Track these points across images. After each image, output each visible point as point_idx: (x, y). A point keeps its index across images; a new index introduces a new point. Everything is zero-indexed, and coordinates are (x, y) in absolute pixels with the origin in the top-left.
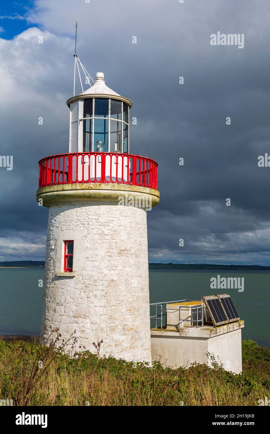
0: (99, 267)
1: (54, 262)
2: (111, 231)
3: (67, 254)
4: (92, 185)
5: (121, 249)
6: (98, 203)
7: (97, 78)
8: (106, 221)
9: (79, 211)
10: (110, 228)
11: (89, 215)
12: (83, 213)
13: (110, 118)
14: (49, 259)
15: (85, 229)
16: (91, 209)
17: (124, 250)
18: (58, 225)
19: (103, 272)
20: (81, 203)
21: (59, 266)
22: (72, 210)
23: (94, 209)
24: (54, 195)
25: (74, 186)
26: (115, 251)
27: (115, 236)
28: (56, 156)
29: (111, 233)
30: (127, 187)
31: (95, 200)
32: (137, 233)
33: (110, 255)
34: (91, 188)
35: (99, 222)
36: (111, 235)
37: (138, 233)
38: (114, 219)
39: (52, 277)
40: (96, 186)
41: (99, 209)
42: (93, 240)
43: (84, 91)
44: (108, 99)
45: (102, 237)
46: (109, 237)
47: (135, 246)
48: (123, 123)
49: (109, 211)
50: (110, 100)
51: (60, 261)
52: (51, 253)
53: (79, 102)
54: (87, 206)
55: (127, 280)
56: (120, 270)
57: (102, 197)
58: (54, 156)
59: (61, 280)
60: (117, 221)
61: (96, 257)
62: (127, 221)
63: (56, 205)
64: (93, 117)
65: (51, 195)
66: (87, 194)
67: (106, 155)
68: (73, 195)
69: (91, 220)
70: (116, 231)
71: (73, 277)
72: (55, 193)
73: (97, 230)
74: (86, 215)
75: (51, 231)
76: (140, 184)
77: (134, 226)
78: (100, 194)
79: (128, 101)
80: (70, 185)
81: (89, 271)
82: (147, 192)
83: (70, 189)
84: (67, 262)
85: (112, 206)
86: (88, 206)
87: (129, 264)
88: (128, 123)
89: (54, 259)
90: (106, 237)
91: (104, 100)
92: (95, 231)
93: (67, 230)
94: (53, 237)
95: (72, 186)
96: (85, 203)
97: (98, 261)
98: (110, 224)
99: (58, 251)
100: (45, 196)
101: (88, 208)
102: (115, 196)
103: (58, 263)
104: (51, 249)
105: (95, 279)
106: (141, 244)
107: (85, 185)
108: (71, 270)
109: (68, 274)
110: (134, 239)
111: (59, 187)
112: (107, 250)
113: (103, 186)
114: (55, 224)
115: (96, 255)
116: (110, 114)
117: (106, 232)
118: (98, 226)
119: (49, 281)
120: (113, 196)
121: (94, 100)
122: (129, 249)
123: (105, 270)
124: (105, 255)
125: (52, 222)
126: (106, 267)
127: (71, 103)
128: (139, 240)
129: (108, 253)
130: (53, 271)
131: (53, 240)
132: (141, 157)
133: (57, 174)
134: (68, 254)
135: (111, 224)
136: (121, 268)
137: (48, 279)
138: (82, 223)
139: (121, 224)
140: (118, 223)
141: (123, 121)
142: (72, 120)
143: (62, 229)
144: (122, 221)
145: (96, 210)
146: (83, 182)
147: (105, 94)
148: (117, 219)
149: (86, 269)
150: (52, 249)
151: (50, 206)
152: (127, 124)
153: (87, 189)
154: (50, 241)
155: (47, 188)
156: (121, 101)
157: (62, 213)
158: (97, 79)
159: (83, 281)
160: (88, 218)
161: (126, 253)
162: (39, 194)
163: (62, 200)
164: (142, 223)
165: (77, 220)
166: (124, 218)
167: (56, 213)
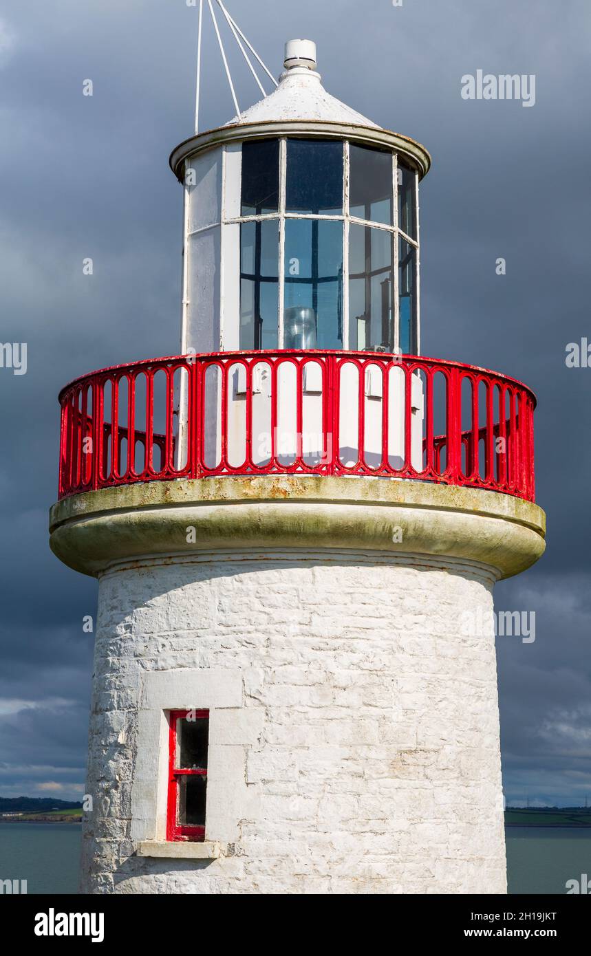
0: (314, 822)
1: (126, 800)
2: (359, 672)
3: (177, 765)
4: (284, 482)
5: (404, 747)
6: (307, 556)
7: (291, 63)
8: (339, 631)
9: (231, 588)
10: (356, 658)
11: (271, 606)
12: (245, 600)
13: (348, 216)
14: (105, 785)
15: (255, 663)
16: (281, 581)
17: (415, 751)
18: (140, 648)
19: (331, 843)
20: (240, 557)
21: (146, 815)
22: (201, 583)
23: (292, 582)
24: (129, 525)
25: (212, 488)
26: (380, 754)
27: (376, 690)
28: (139, 368)
29: (362, 682)
30: (429, 493)
31: (296, 544)
32: (465, 682)
33: (359, 769)
34: (282, 496)
35: (313, 635)
36: (363, 687)
37: (467, 679)
38: (373, 622)
39: (117, 862)
40: (301, 488)
41: (313, 583)
42: (286, 710)
43: (241, 112)
44: (339, 140)
45: (324, 696)
46: (352, 698)
47: (456, 732)
48: (396, 236)
49: (351, 590)
50: (347, 146)
51: (151, 796)
52: (112, 764)
53: (224, 153)
54: (260, 569)
55: (427, 874)
56: (401, 831)
57: (324, 530)
58: (130, 367)
59: (158, 876)
60: (383, 631)
61: (303, 780)
62: (422, 630)
63: (135, 565)
64: (282, 213)
65: (117, 525)
66: (265, 521)
67: (342, 363)
68: (208, 526)
69: (278, 627)
70: (379, 673)
71: (207, 862)
72: (134, 515)
73: (305, 668)
74: (257, 605)
75: (113, 670)
76: (476, 481)
77: (450, 652)
78: (318, 522)
79: (416, 151)
80: (197, 482)
81: (271, 839)
82: (506, 513)
83: (195, 499)
84: (178, 801)
85: (363, 570)
86: (268, 568)
87: (436, 809)
88: (415, 239)
89: (127, 788)
90: (343, 698)
91: (326, 145)
92: (295, 672)
93: (181, 666)
94: (122, 695)
95: (204, 486)
96: (256, 556)
97: (310, 795)
98: (356, 641)
99: (141, 756)
100: (90, 527)
101: (268, 579)
102: (380, 528)
103: (145, 803)
104: (110, 744)
105: (298, 869)
106: (479, 725)
107: (257, 481)
108: (198, 835)
109: (186, 849)
110: (453, 706)
111: (148, 493)
112: (347, 752)
113: (332, 486)
114: (130, 644)
115: (301, 772)
116: (346, 202)
117: (343, 675)
118: (308, 651)
119: (106, 878)
120: (370, 528)
121: (283, 144)
122: (433, 747)
123: (339, 833)
124: (337, 769)
125: (117, 636)
126: (345, 821)
127: (188, 157)
128: (471, 709)
129: (349, 763)
130: (120, 838)
131: (119, 708)
132: (480, 369)
133: (124, 442)
134: (182, 765)
135: (361, 645)
136: (404, 825)
137: (98, 868)
138: (243, 637)
139: (401, 644)
140: (388, 639)
141: (396, 229)
142: (195, 227)
143: (161, 664)
144: (404, 631)
145: (300, 587)
146: (249, 469)
147: (328, 119)
148: (386, 621)
149: (260, 827)
150: (117, 744)
151: (110, 567)
152: (410, 239)
153: (266, 501)
154: (108, 713)
155: (99, 496)
156: (388, 150)
157: (158, 598)
158: (291, 68)
159: (250, 878)
160: (266, 617)
161: (422, 761)
162: (63, 523)
163: (157, 546)
164: (482, 640)
165: (222, 628)
166: (411, 618)
167: (132, 598)
